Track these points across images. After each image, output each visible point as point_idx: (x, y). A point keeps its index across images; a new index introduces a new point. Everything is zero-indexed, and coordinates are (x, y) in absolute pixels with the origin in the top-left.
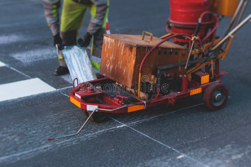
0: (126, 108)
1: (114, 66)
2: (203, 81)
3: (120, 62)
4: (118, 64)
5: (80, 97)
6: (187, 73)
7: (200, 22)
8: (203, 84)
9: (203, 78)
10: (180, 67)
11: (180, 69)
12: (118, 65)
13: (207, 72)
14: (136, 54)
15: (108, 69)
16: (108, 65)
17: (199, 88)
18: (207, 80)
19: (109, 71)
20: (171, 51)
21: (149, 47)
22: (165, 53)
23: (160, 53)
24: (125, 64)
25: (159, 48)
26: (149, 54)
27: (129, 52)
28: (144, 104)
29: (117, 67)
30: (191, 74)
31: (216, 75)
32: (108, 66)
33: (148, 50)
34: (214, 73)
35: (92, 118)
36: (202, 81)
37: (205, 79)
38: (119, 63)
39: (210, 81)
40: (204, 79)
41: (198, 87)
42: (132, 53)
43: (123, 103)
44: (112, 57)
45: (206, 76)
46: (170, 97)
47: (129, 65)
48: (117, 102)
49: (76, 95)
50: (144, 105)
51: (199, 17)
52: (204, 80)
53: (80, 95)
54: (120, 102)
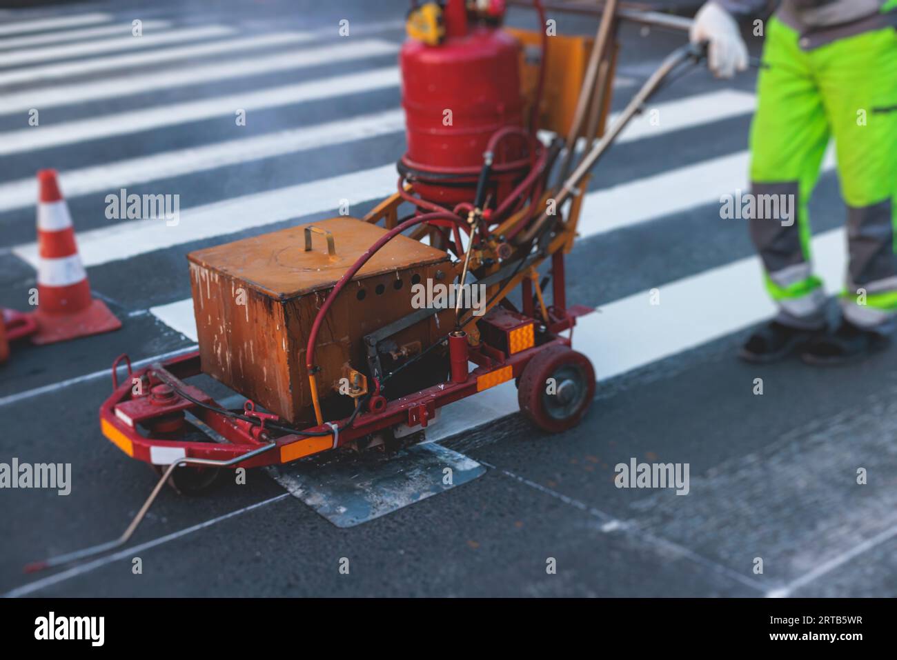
0: (276, 452)
1: (235, 355)
2: (515, 343)
3: (249, 344)
4: (243, 349)
5: (129, 421)
6: (461, 323)
7: (488, 162)
8: (517, 353)
9: (515, 336)
10: (436, 316)
11: (438, 322)
12: (244, 353)
13: (529, 316)
14: (284, 323)
15: (220, 360)
16: (217, 349)
17: (505, 366)
18: (527, 339)
19: (226, 368)
20: (398, 278)
21: (324, 291)
22: (380, 289)
23: (361, 295)
24: (262, 353)
25: (355, 282)
26: (329, 309)
27: (265, 315)
28: (331, 432)
29: (243, 358)
30: (477, 323)
31: (555, 319)
32: (219, 351)
33: (321, 298)
34: (550, 315)
35: (171, 482)
36: (512, 344)
37: (522, 337)
38: (246, 345)
39: (537, 344)
40: (519, 337)
41: (500, 364)
42: (273, 318)
43: (264, 436)
44: (222, 325)
45: (525, 327)
46: (415, 404)
47: (274, 354)
48: (245, 431)
49: (119, 414)
50: (331, 436)
51: (484, 149)
52: (518, 342)
53: (129, 415)
54: (256, 431)
